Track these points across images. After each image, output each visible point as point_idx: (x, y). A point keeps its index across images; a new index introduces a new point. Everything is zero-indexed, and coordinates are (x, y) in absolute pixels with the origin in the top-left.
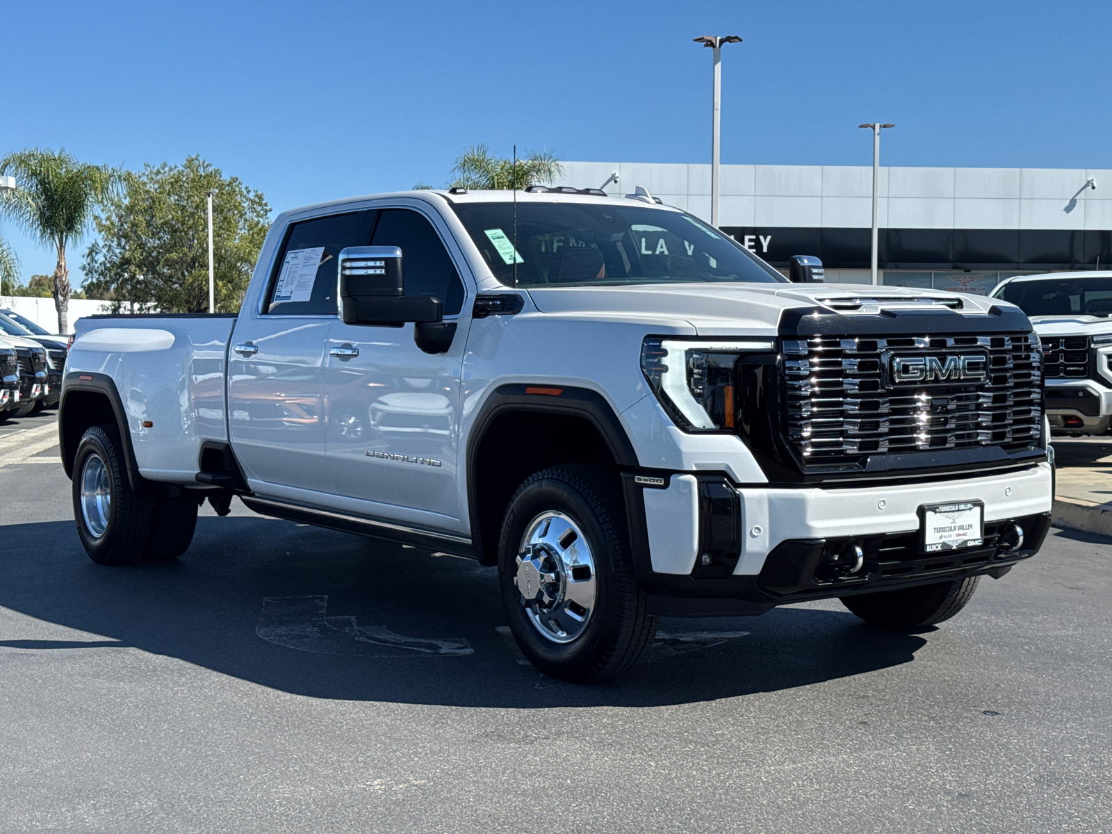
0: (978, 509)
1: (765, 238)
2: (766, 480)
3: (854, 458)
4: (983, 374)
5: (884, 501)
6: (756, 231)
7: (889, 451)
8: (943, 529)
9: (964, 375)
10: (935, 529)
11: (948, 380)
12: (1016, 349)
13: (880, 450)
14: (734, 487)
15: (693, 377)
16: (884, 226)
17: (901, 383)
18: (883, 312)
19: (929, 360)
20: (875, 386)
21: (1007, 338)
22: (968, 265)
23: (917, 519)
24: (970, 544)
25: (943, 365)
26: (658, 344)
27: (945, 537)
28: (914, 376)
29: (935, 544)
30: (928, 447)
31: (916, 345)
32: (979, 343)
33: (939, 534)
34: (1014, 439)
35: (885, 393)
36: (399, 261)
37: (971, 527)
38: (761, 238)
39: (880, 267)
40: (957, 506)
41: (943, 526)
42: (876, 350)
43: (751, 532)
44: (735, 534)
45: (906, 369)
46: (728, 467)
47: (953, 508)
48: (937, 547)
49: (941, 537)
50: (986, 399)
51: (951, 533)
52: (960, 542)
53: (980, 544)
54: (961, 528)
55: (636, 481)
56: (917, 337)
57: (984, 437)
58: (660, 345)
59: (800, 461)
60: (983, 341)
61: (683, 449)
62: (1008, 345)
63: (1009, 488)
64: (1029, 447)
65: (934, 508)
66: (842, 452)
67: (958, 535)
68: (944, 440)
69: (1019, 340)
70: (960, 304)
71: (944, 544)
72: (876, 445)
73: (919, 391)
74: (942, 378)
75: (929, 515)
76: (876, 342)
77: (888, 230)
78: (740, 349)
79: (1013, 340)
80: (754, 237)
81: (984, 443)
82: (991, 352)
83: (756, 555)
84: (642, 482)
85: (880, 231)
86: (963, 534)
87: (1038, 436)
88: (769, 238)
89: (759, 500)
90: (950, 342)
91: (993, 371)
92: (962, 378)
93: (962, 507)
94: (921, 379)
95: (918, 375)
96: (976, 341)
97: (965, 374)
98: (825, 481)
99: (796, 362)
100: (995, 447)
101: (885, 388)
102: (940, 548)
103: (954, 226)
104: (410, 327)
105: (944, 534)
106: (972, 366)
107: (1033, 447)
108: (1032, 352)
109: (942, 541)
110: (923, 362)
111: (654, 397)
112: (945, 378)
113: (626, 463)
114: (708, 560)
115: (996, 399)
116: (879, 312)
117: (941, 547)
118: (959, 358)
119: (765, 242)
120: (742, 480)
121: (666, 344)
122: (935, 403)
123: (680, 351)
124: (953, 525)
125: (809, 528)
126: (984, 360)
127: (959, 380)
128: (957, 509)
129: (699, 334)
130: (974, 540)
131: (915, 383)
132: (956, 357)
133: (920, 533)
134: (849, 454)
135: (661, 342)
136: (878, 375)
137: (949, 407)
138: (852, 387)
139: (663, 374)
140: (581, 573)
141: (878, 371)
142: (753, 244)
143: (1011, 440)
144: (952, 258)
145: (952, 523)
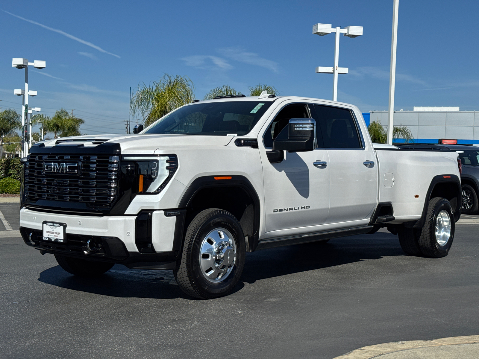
0: (62, 227)
7: (46, 199)
10: (47, 231)
11: (61, 173)
17: (46, 173)
19: (54, 164)
20: (41, 173)
23: (42, 226)
24: (59, 241)
25: (59, 166)
28: (49, 170)
29: (46, 237)
35: (44, 176)
37: (60, 234)
41: (49, 231)
42: (42, 160)
45: (47, 167)
47: (52, 224)
49: (48, 235)
50: (80, 183)
51: (52, 234)
52: (55, 239)
53: (63, 242)
54: (56, 233)
57: (80, 198)
65: (46, 223)
66: (34, 197)
67: (55, 236)
71: (49, 238)
74: (58, 172)
75: (45, 225)
79: (98, 158)
81: (80, 201)
82: (83, 162)
86: (57, 236)
91: (83, 171)
93: (55, 224)
94: (52, 171)
96: (79, 157)
97: (67, 171)
98: (27, 207)
101: (44, 174)
102: (48, 239)
105: (50, 234)
106: (71, 168)
110: (52, 165)
122: (58, 181)
124: (53, 231)
126: (76, 165)
127: (65, 173)
128: (53, 225)
130: (60, 239)
133: (41, 232)
136: (42, 169)
138: (36, 173)
143: (94, 202)
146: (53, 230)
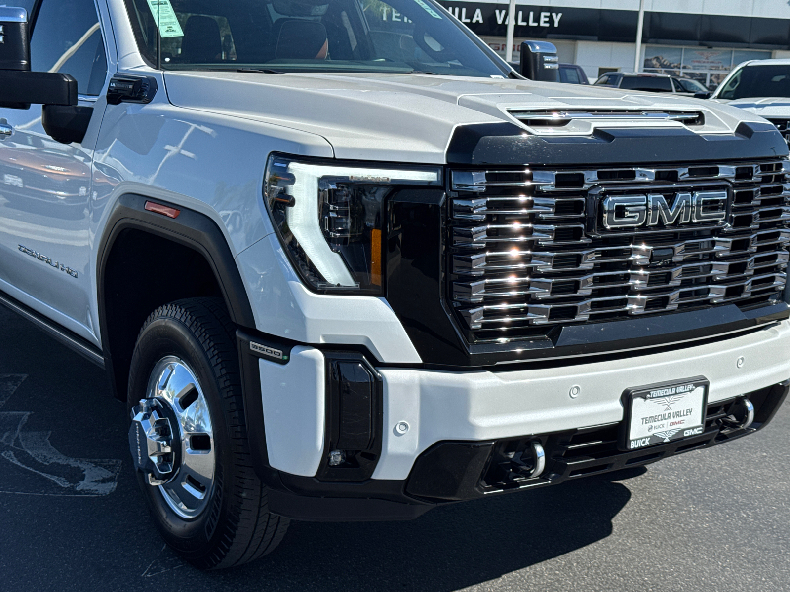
0: (700, 390)
1: (557, 15)
2: (419, 360)
3: (542, 329)
4: (722, 216)
5: (577, 388)
6: (550, 9)
7: (589, 319)
8: (654, 419)
9: (697, 219)
10: (643, 419)
11: (676, 224)
12: (766, 179)
13: (578, 318)
14: (374, 367)
15: (328, 214)
16: (649, 10)
17: (614, 230)
18: (597, 132)
19: (653, 199)
20: (577, 233)
21: (755, 166)
22: (711, 43)
23: (620, 408)
24: (688, 433)
25: (671, 204)
26: (285, 166)
27: (655, 427)
28: (631, 219)
29: (642, 439)
30: (642, 311)
31: (638, 179)
32: (720, 175)
33: (648, 425)
34: (753, 293)
35: (590, 244)
36: (22, 27)
37: (690, 412)
38: (554, 15)
39: (643, 42)
40: (674, 389)
41: (654, 415)
42: (582, 187)
43: (395, 429)
44: (374, 430)
45: (620, 211)
46: (368, 340)
47: (669, 392)
48: (644, 442)
49: (650, 429)
50: (722, 247)
51: (664, 422)
53: (700, 432)
54: (678, 414)
55: (251, 348)
56: (641, 167)
57: (716, 293)
58: (287, 168)
59: (467, 337)
60: (726, 172)
61: (308, 314)
62: (757, 175)
63: (742, 359)
64: (769, 300)
65: (644, 393)
66: (526, 322)
67: (673, 424)
68: (665, 301)
69: (770, 167)
70: (699, 118)
71: (653, 437)
72: (573, 312)
73: (638, 240)
74: (668, 223)
75: (637, 402)
76: (582, 175)
77: (652, 13)
78: (393, 180)
79: (763, 168)
80: (548, 14)
81: (715, 302)
82: (735, 186)
83: (400, 458)
84: (258, 350)
85: (646, 13)
86: (680, 422)
87: (782, 288)
88: (560, 15)
89: (407, 387)
90: (683, 172)
91: (735, 210)
92: (695, 221)
93: (681, 389)
94: (640, 224)
95: (636, 219)
96: (717, 171)
97: (698, 217)
98: (498, 363)
99: (469, 202)
100: (729, 306)
101: (590, 237)
102: (647, 443)
103: (702, 11)
104: (37, 109)
105: (654, 424)
106: (711, 206)
107: (775, 301)
108: (785, 183)
109: (650, 434)
110: (645, 202)
111: (276, 239)
112: (672, 222)
113: (241, 321)
114: (339, 459)
115: (735, 246)
116: (591, 131)
117: (649, 441)
118: (693, 195)
119: (557, 19)
120: (386, 359)
121: (295, 167)
122: (655, 253)
123: (313, 176)
124: (667, 412)
125: (472, 428)
126: (726, 198)
127: (691, 224)
128: (674, 392)
129: (337, 157)
130: (693, 428)
131: (631, 229)
132: (689, 194)
133: (624, 426)
134: (535, 325)
135: (288, 163)
136: (581, 220)
137: (674, 259)
138: (545, 236)
139: (290, 209)
140: (200, 442)
141: (582, 214)
142: (547, 19)
143: (749, 295)
144: (699, 36)
145: (667, 409)
146: (668, 408)
